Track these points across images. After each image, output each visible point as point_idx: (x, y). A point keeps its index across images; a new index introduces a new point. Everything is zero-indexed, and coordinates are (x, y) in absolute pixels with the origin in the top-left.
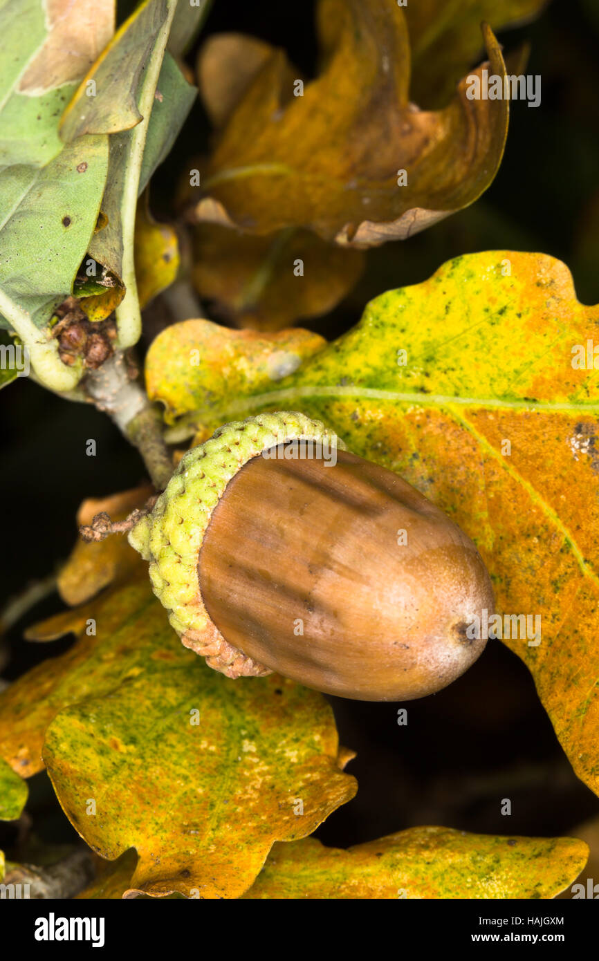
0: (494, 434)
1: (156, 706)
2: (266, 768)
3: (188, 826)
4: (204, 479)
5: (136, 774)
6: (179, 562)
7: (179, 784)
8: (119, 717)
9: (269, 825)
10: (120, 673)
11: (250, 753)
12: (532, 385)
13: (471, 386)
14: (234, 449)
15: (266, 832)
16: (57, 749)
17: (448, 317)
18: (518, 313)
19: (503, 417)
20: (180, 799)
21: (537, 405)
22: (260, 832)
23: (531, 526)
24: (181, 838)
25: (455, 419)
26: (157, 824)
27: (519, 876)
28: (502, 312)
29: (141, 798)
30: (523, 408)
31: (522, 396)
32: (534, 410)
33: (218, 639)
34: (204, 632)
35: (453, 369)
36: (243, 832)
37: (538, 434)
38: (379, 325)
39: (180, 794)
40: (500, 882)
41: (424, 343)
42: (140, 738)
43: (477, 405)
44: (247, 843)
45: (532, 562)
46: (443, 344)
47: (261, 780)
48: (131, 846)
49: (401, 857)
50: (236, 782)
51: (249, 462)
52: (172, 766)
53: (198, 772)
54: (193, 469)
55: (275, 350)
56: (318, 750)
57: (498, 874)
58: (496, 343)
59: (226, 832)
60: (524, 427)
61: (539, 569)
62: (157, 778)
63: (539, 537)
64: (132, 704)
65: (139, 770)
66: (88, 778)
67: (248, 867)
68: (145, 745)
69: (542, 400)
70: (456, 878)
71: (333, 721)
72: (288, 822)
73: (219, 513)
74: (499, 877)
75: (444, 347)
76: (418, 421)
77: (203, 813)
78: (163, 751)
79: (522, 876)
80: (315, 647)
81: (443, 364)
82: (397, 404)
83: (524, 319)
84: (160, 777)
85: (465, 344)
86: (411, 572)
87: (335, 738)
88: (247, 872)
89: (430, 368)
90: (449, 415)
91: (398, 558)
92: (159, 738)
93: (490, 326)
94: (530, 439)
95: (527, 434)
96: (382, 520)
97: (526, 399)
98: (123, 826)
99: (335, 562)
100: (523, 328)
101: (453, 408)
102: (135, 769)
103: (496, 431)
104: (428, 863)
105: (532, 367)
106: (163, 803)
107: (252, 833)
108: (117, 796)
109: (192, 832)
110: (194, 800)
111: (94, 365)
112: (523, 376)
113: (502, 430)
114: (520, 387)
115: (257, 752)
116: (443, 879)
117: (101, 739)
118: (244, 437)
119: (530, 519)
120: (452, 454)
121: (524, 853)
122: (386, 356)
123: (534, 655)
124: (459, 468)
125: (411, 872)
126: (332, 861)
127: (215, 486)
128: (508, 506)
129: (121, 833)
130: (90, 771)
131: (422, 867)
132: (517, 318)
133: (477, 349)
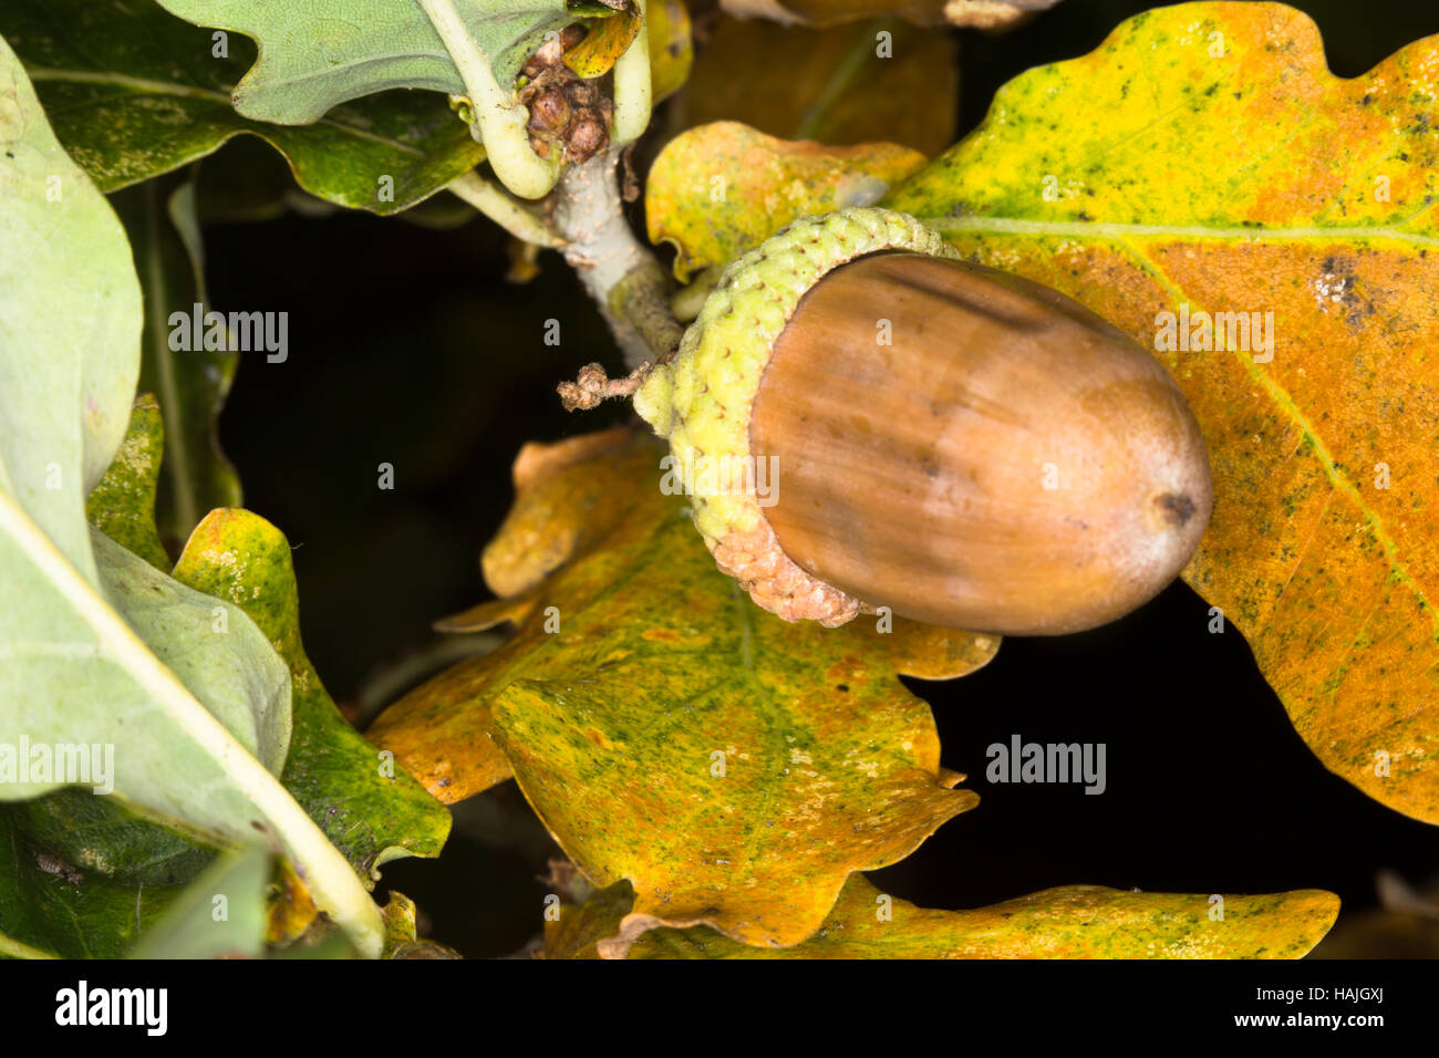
0: (1195, 281)
1: (655, 697)
2: (829, 784)
3: (712, 854)
4: (763, 291)
5: (630, 779)
6: (722, 417)
7: (696, 799)
8: (600, 706)
9: (839, 851)
10: (594, 658)
11: (802, 765)
12: (1255, 202)
13: (1159, 206)
14: (810, 250)
15: (836, 861)
16: (510, 728)
17: (1127, 102)
18: (1237, 91)
19: (1209, 254)
20: (697, 818)
21: (1264, 232)
22: (827, 861)
23: (1250, 418)
24: (702, 870)
25: (1132, 260)
26: (663, 848)
27: (1230, 939)
28: (1210, 92)
29: (638, 810)
30: (1242, 237)
31: (1240, 219)
32: (1258, 241)
33: (773, 550)
34: (753, 534)
35: (1132, 183)
36: (799, 862)
37: (1263, 277)
38: (1016, 121)
39: (697, 811)
40: (1199, 948)
41: (1085, 144)
42: (632, 734)
43: (1168, 236)
44: (807, 875)
45: (1252, 471)
46: (1117, 145)
47: (822, 798)
48: (624, 876)
49: (1043, 917)
50: (784, 800)
51: (832, 271)
52: (684, 774)
53: (724, 784)
54: (745, 276)
55: (846, 172)
56: (910, 763)
57: (1196, 937)
58: (1201, 139)
59: (770, 861)
60: (1241, 268)
61: (1262, 482)
62: (662, 788)
63: (1262, 434)
64: (618, 693)
65: (633, 774)
66: (558, 774)
67: (810, 906)
68: (641, 744)
69: (1271, 224)
70: (1131, 943)
71: (932, 722)
72: (870, 846)
73: (786, 342)
74: (1198, 941)
75: (1119, 148)
76: (1075, 265)
77: (734, 838)
78: (668, 754)
79: (1235, 939)
80: (938, 533)
81: (1115, 176)
82: (1041, 241)
83: (1245, 102)
84: (666, 787)
85: (1151, 143)
86: (1092, 410)
87: (934, 748)
88: (811, 912)
89: (1095, 182)
90: (1123, 254)
91: (1072, 389)
92: (661, 738)
93: (1192, 113)
94: (1250, 285)
95: (1246, 278)
96: (1047, 337)
97: (1246, 224)
98: (613, 845)
99: (975, 396)
100: (1243, 115)
101: (1131, 243)
102: (628, 772)
103: (1198, 276)
104: (1085, 924)
105: (1257, 172)
106: (672, 822)
107: (815, 863)
108: (602, 804)
109: (719, 861)
110: (720, 821)
111: (580, 155)
112: (1243, 187)
113: (1207, 273)
114: (1237, 206)
115: (814, 764)
116: (1110, 945)
117: (575, 726)
118: (826, 233)
119: (1248, 408)
120: (1128, 313)
121: (1236, 910)
122: (1026, 168)
123: (1253, 612)
124: (1137, 335)
125: (1059, 937)
126: (932, 923)
127: (780, 299)
128: (1214, 390)
129: (611, 855)
130: (560, 764)
131: (1076, 930)
132: (1234, 99)
133: (1170, 149)
